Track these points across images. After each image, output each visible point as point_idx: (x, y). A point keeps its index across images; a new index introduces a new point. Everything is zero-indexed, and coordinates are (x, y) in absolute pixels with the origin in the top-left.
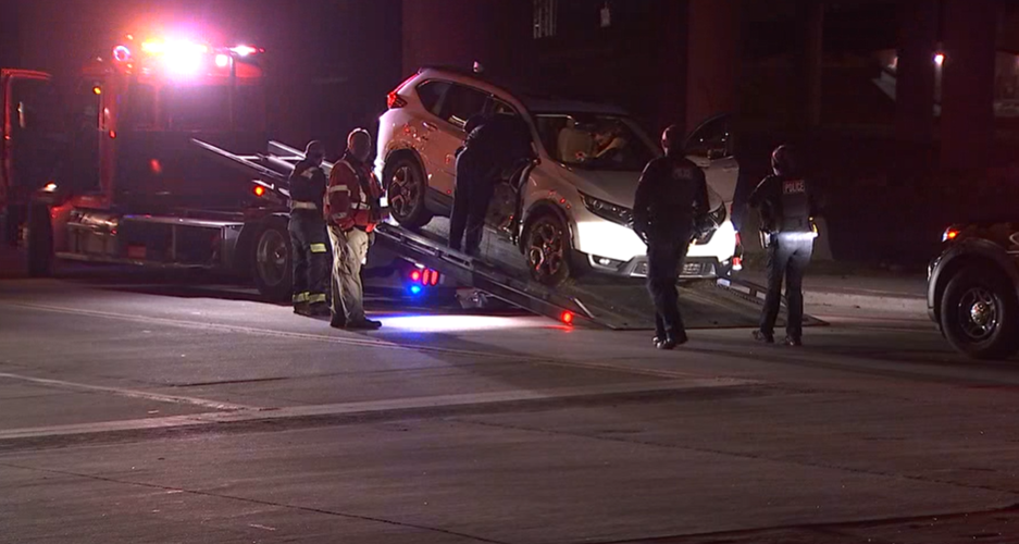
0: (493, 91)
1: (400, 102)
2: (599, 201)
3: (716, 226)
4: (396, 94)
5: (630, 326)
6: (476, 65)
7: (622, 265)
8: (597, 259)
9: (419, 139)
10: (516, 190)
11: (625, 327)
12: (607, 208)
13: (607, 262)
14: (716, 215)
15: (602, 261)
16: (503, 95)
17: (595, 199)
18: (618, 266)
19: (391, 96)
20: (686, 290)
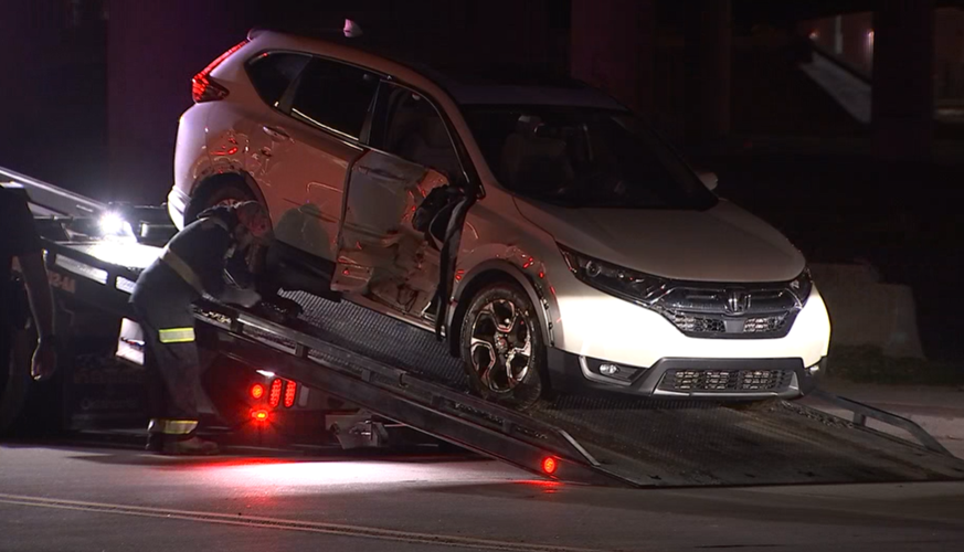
0: (389, 70)
1: (215, 91)
2: (596, 261)
3: (799, 304)
4: (207, 76)
5: (667, 480)
6: (348, 25)
7: (638, 374)
8: (594, 363)
9: (255, 156)
10: (440, 245)
11: (657, 482)
12: (610, 273)
13: (613, 369)
14: (795, 285)
15: (603, 368)
16: (408, 77)
17: (587, 258)
18: (632, 377)
19: (199, 81)
20: (741, 414)
